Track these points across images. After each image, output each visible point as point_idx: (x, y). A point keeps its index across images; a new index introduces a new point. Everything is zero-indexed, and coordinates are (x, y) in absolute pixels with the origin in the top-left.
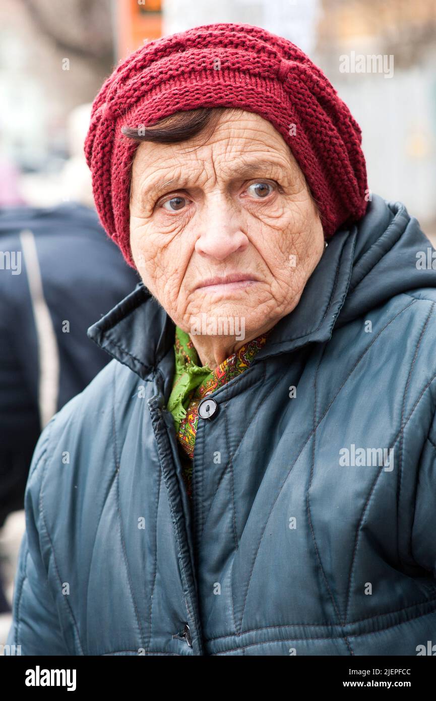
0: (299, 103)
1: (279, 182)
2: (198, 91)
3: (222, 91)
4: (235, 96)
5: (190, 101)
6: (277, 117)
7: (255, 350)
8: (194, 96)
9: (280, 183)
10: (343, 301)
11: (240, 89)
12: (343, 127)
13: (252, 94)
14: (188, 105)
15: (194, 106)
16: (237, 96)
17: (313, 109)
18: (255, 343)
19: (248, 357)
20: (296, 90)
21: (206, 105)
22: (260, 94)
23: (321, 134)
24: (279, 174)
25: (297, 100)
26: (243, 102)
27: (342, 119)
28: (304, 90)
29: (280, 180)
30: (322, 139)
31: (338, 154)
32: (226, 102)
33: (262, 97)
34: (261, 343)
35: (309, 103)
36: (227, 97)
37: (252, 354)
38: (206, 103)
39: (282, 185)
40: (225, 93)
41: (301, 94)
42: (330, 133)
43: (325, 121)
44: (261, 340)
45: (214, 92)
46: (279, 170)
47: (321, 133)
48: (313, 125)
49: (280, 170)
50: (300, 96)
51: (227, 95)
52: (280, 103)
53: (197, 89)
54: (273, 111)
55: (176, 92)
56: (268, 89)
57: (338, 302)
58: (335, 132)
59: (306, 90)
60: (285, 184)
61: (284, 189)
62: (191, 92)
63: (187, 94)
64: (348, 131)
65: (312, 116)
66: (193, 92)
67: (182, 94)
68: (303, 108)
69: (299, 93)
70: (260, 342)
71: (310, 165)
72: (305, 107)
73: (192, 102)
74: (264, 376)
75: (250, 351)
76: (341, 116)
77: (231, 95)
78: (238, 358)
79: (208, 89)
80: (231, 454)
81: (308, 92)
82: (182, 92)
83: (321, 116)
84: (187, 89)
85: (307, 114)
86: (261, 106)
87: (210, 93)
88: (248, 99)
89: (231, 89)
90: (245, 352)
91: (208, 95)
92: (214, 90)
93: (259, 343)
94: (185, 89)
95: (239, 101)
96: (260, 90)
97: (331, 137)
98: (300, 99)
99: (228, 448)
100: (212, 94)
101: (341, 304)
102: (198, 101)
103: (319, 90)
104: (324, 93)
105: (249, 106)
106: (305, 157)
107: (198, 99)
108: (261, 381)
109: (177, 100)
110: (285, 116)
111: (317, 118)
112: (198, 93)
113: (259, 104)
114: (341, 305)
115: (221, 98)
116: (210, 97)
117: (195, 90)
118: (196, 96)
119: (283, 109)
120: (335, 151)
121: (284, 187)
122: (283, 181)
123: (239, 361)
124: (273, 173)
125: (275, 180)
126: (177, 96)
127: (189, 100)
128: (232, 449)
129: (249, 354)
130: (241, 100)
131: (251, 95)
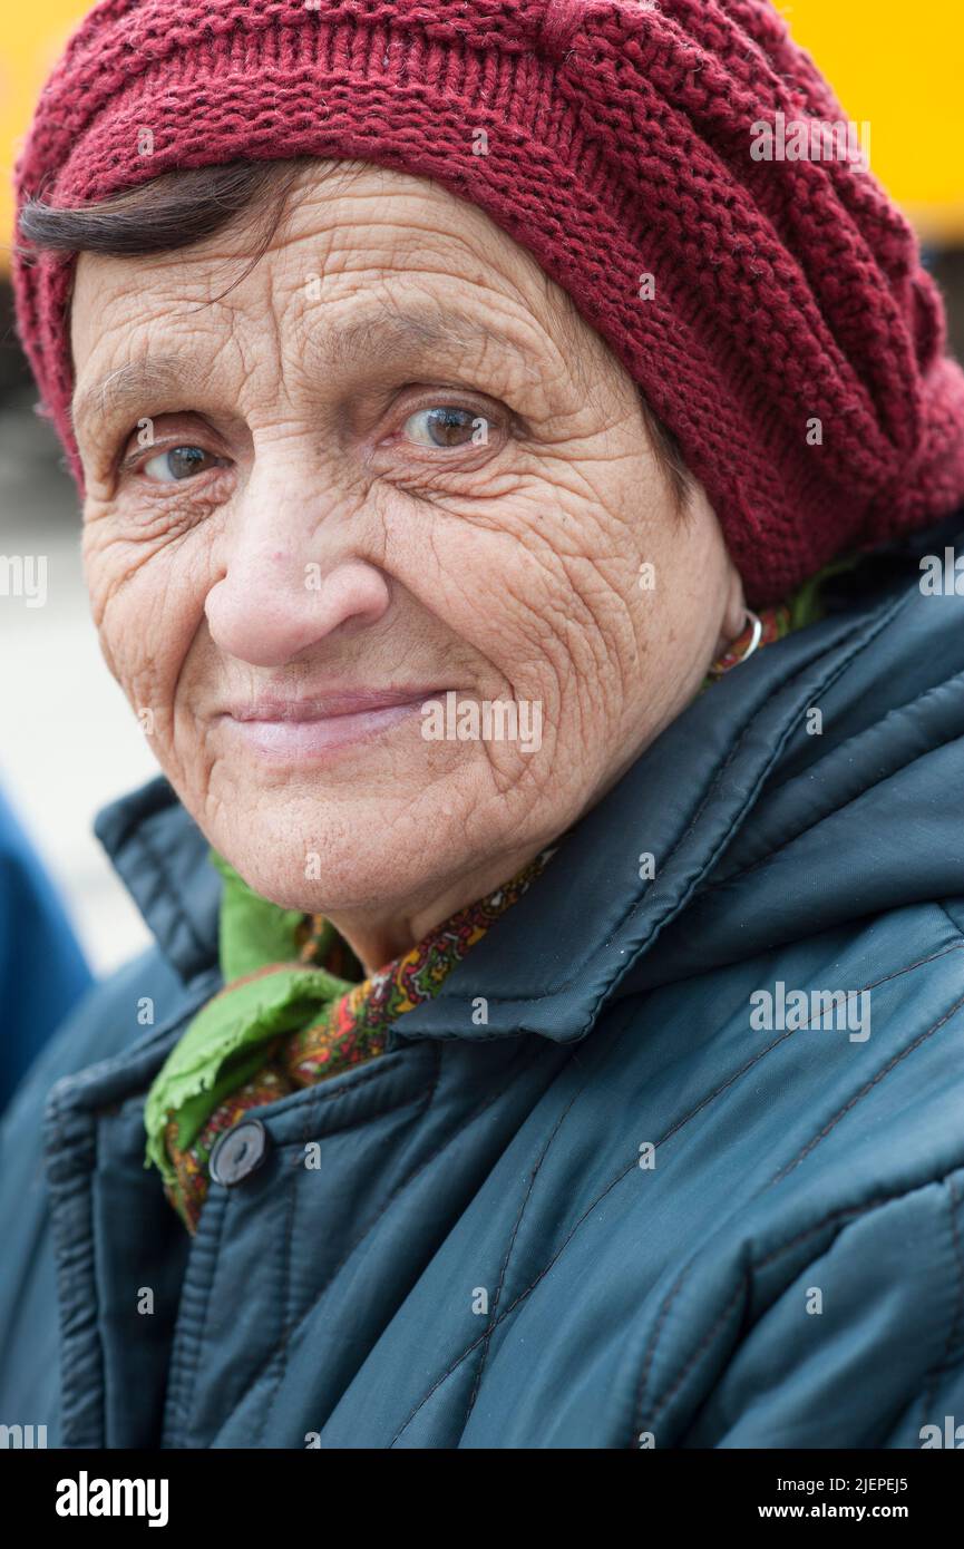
0: (608, 138)
1: (513, 401)
2: (233, 104)
3: (308, 102)
4: (349, 119)
5: (206, 135)
6: (504, 191)
7: (449, 963)
8: (218, 118)
9: (513, 407)
10: (682, 896)
11: (374, 93)
12: (809, 219)
13: (413, 110)
14: (199, 148)
15: (215, 152)
16: (359, 118)
17: (665, 159)
18: (452, 941)
19: (426, 982)
20: (599, 92)
21: (256, 152)
22: (448, 110)
23: (700, 246)
24: (510, 375)
25: (603, 128)
26: (376, 141)
27: (803, 194)
28: (634, 94)
29: (511, 393)
30: (706, 261)
31: (770, 311)
32: (318, 139)
33: (451, 123)
34: (471, 941)
35: (650, 137)
36: (321, 123)
37: (438, 976)
38: (253, 143)
39: (522, 410)
40: (320, 108)
41: (618, 105)
42: (739, 240)
43: (717, 198)
44: (472, 933)
45: (285, 105)
46: (510, 360)
47: (700, 240)
48: (667, 214)
49: (514, 357)
50: (618, 113)
51: (323, 116)
52: (521, 142)
53: (233, 97)
54: (490, 172)
55: (172, 101)
56: (484, 94)
57: (664, 898)
58: (760, 235)
59: (644, 92)
60: (537, 408)
61: (533, 425)
62: (212, 107)
63: (201, 109)
64: (825, 233)
65: (661, 182)
66: (218, 104)
67: (186, 111)
68: (628, 156)
69: (610, 103)
70: (466, 939)
71: (650, 348)
72: (635, 151)
73: (210, 139)
74: (432, 1088)
75: (433, 965)
76: (801, 183)
77: (339, 116)
78: (395, 985)
79: (266, 94)
80: (289, 1320)
81: (653, 99)
82: (186, 103)
83: (700, 181)
84: (204, 93)
85: (641, 174)
86: (444, 154)
87: (271, 107)
88: (395, 128)
89: (341, 95)
90: (418, 966)
91: (262, 116)
92: (286, 99)
93: (465, 944)
94: (196, 94)
95: (362, 134)
96: (450, 94)
97: (739, 254)
98: (615, 125)
99: (283, 1298)
100: (276, 113)
101: (669, 905)
102: (229, 139)
103: (700, 93)
104: (723, 106)
105: (396, 153)
106: (624, 322)
107: (229, 129)
108: (418, 1103)
109: (168, 131)
110: (539, 185)
111: (682, 188)
112: (233, 110)
113: (434, 146)
114: (670, 911)
115: (303, 125)
116: (268, 123)
117: (226, 99)
118: (226, 119)
119: (534, 161)
120: (757, 300)
121: (532, 418)
122: (526, 398)
123: (398, 993)
124: (486, 366)
125: (496, 394)
126: (170, 116)
127: (201, 132)
128: (292, 1306)
129: (430, 977)
130: (373, 132)
131: (410, 116)
